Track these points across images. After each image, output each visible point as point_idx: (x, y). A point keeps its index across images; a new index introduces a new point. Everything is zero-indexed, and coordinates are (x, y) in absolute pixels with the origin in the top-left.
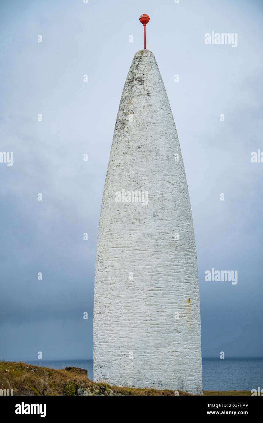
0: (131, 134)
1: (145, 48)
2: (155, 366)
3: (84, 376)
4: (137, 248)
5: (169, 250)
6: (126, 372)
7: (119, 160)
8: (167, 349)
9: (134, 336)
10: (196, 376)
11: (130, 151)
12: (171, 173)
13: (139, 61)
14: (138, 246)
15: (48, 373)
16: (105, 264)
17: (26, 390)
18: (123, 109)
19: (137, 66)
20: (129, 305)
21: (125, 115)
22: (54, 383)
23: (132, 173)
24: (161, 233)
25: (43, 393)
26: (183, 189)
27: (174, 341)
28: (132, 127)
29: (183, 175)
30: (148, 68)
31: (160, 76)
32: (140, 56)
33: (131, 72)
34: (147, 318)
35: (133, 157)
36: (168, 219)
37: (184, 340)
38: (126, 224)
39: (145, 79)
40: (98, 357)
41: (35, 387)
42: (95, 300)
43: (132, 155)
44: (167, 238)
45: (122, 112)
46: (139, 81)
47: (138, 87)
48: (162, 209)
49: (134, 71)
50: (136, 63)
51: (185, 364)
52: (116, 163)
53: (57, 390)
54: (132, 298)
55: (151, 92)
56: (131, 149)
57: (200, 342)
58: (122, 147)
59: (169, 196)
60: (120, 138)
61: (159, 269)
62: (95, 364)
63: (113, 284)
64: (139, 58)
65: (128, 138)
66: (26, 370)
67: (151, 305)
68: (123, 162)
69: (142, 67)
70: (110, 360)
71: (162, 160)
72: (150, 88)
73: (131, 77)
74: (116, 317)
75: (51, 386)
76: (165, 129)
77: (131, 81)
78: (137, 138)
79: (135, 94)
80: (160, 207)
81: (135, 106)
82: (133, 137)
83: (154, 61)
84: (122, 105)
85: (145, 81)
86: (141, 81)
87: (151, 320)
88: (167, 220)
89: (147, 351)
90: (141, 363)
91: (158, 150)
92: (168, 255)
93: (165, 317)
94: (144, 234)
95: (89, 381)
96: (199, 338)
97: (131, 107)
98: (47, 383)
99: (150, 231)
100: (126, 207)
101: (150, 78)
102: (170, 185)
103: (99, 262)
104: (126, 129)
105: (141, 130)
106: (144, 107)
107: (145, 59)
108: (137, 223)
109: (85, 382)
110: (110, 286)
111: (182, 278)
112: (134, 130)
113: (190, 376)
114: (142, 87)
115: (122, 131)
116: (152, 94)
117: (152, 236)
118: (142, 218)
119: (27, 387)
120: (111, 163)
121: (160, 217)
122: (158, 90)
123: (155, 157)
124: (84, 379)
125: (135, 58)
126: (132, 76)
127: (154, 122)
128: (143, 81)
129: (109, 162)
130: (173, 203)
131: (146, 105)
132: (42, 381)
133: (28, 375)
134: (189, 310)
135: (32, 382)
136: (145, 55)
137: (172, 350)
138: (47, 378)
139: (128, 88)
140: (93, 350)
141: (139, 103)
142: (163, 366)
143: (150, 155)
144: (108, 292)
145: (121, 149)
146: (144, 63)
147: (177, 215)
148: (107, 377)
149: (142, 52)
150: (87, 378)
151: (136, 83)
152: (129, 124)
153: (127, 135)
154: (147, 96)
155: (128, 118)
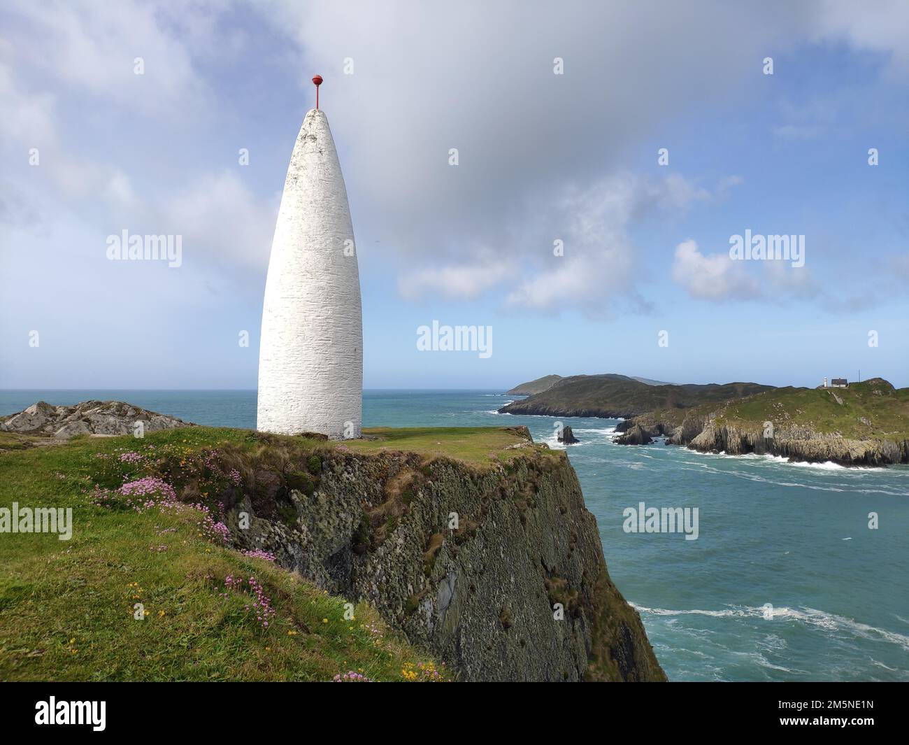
0: (304, 189)
1: (318, 108)
4: (308, 299)
7: (291, 213)
11: (302, 206)
12: (342, 231)
14: (309, 297)
16: (275, 313)
17: (265, 470)
18: (295, 164)
19: (310, 124)
20: (298, 353)
21: (298, 171)
22: (295, 455)
25: (284, 471)
27: (340, 387)
28: (304, 182)
30: (320, 127)
31: (331, 136)
32: (313, 114)
33: (304, 129)
34: (316, 366)
35: (305, 212)
37: (349, 387)
38: (297, 276)
39: (317, 137)
41: (275, 465)
43: (305, 209)
45: (294, 167)
46: (312, 139)
47: (311, 144)
49: (307, 128)
50: (309, 122)
54: (301, 346)
55: (323, 150)
56: (303, 204)
58: (294, 201)
60: (292, 192)
63: (282, 332)
64: (311, 117)
65: (300, 193)
67: (320, 353)
69: (314, 125)
70: (277, 404)
72: (323, 147)
74: (284, 364)
75: (292, 461)
76: (336, 188)
77: (304, 137)
78: (309, 193)
79: (308, 151)
81: (308, 162)
82: (305, 191)
83: (326, 121)
85: (318, 140)
87: (319, 368)
90: (308, 407)
97: (303, 163)
100: (298, 259)
101: (323, 137)
102: (341, 242)
104: (298, 184)
105: (313, 186)
106: (316, 165)
107: (318, 118)
108: (309, 276)
110: (279, 334)
111: (350, 329)
112: (307, 185)
114: (314, 144)
115: (294, 185)
116: (325, 153)
119: (264, 466)
122: (331, 149)
125: (308, 116)
126: (305, 133)
128: (315, 139)
131: (319, 162)
132: (281, 454)
133: (263, 448)
134: (355, 359)
135: (271, 457)
136: (318, 114)
137: (338, 395)
139: (301, 144)
141: (311, 160)
145: (293, 203)
146: (316, 122)
147: (347, 270)
149: (315, 112)
151: (308, 140)
152: (300, 179)
153: (299, 189)
154: (319, 154)
155: (300, 173)
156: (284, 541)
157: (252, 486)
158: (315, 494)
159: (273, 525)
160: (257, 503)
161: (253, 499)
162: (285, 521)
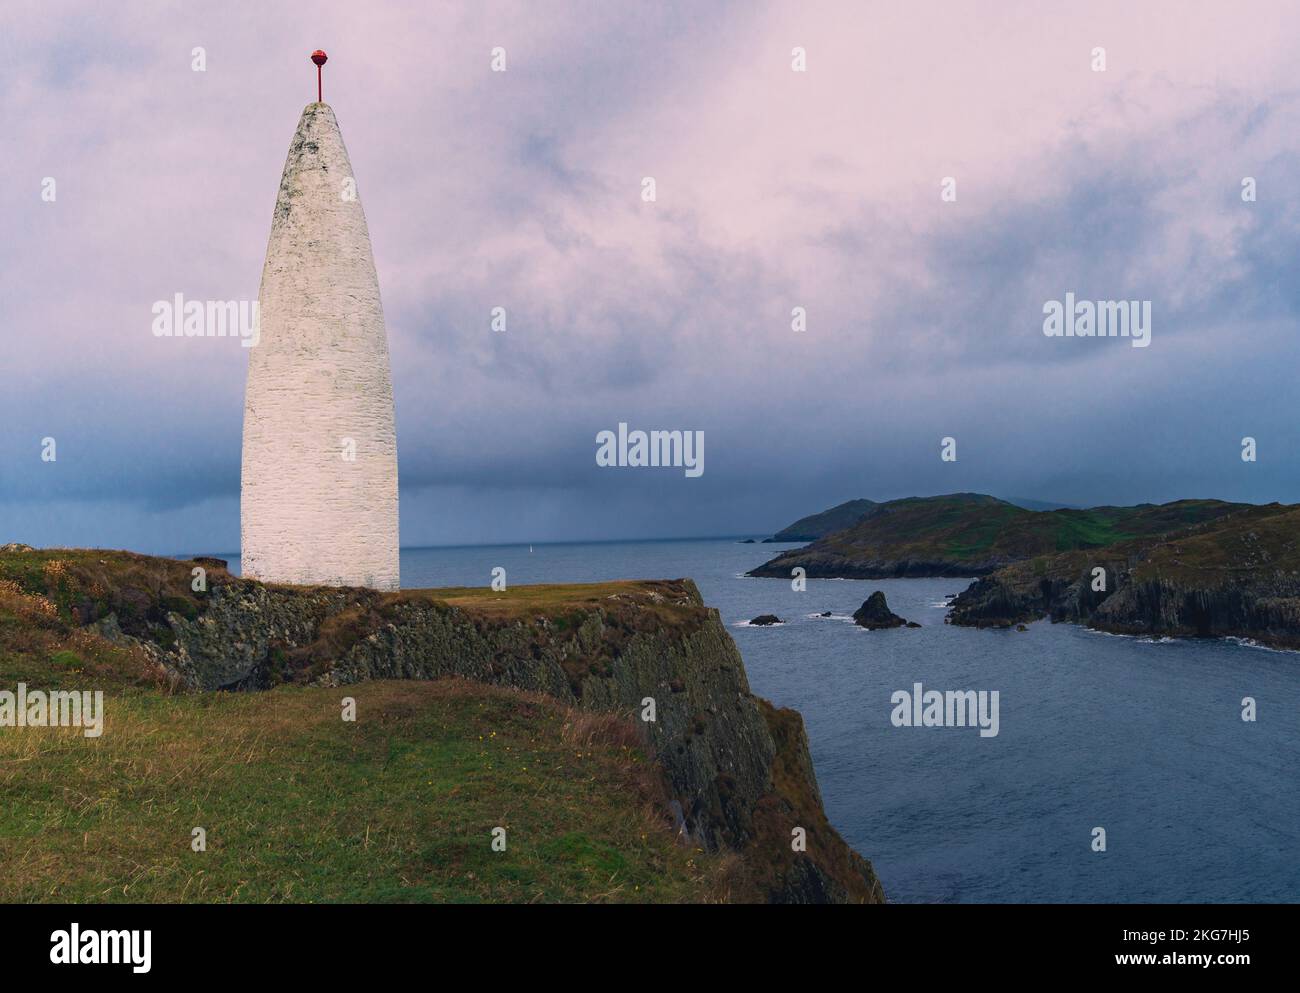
0: (299, 225)
1: (320, 100)
2: (332, 558)
3: (222, 570)
4: (306, 391)
5: (353, 395)
6: (289, 566)
7: (280, 262)
8: (350, 534)
9: (301, 516)
10: (391, 569)
11: (296, 250)
12: (357, 285)
13: (311, 118)
14: (308, 388)
15: (166, 566)
16: (259, 413)
17: (133, 589)
18: (286, 188)
19: (308, 126)
20: (294, 472)
21: (290, 197)
22: (176, 579)
23: (300, 282)
24: (344, 371)
25: (160, 593)
26: (376, 308)
27: (360, 522)
28: (299, 215)
29: (375, 289)
30: (323, 129)
31: (342, 142)
32: (312, 111)
33: (299, 133)
34: (320, 490)
35: (301, 259)
36: (353, 350)
37: (375, 521)
38: (290, 357)
39: (319, 145)
40: (249, 545)
41: (147, 585)
42: (243, 464)
43: (300, 255)
44: (351, 377)
45: (286, 192)
46: (311, 148)
47: (309, 157)
48: (344, 335)
49: (304, 133)
50: (307, 122)
51: (375, 553)
52: (275, 267)
53: (182, 589)
54: (298, 462)
55: (328, 165)
56: (298, 247)
57: (397, 523)
58: (285, 243)
59: (354, 318)
60: (282, 231)
61: (341, 422)
62: (243, 556)
63: (270, 442)
64: (310, 115)
65: (294, 231)
66: (133, 562)
68: (286, 265)
69: (315, 127)
70: (267, 550)
71: (345, 265)
72: (328, 160)
73: (299, 141)
74: (275, 489)
75: (171, 584)
76: (350, 219)
77: (299, 147)
78: (307, 231)
79: (305, 167)
80: (341, 334)
81: (306, 184)
82: (300, 228)
83: (333, 120)
84: (285, 183)
85: (320, 149)
86: (314, 148)
87: (326, 494)
88: (351, 352)
89: (320, 536)
90: (311, 553)
91: (339, 250)
92: (351, 401)
93: (346, 490)
94: (317, 371)
95: (230, 576)
96: (397, 518)
97: (298, 186)
98: (166, 579)
99: (326, 367)
100: (291, 331)
101: (328, 145)
102: (355, 301)
103: (249, 410)
104: (290, 217)
105: (314, 220)
106: (318, 187)
107: (320, 116)
108: (307, 355)
109: (223, 577)
110: (266, 445)
112: (303, 219)
113: (383, 569)
114: (315, 156)
115: (285, 220)
116: (331, 168)
117: (329, 374)
118: (315, 347)
119: (133, 585)
120: (268, 266)
121: (341, 346)
122: (339, 162)
123: (334, 260)
124: (222, 574)
125: (305, 114)
126: (301, 140)
127: (334, 209)
128: (316, 148)
129: (265, 265)
130: (360, 328)
131: (322, 183)
132: (157, 576)
133: (135, 568)
135: (143, 577)
136: (320, 110)
137: (357, 534)
138: (165, 572)
139: (295, 157)
140: (241, 535)
141: (310, 180)
142: (344, 557)
143: (326, 257)
144: (262, 454)
145: (283, 246)
146: (317, 122)
147: (366, 344)
148: (261, 574)
149: (315, 106)
150: (227, 573)
151: (305, 150)
152: (295, 210)
153: (292, 226)
154: (322, 171)
155: (293, 201)
156: (155, 660)
157: (118, 604)
158: (201, 619)
159: (142, 643)
160: (122, 621)
161: (120, 616)
162: (158, 641)
